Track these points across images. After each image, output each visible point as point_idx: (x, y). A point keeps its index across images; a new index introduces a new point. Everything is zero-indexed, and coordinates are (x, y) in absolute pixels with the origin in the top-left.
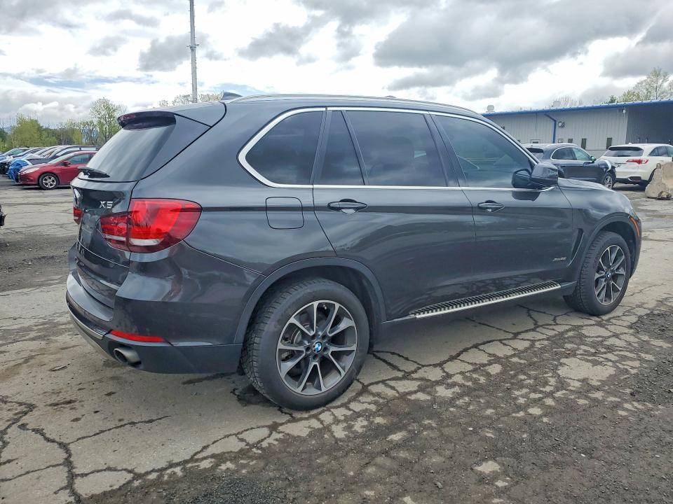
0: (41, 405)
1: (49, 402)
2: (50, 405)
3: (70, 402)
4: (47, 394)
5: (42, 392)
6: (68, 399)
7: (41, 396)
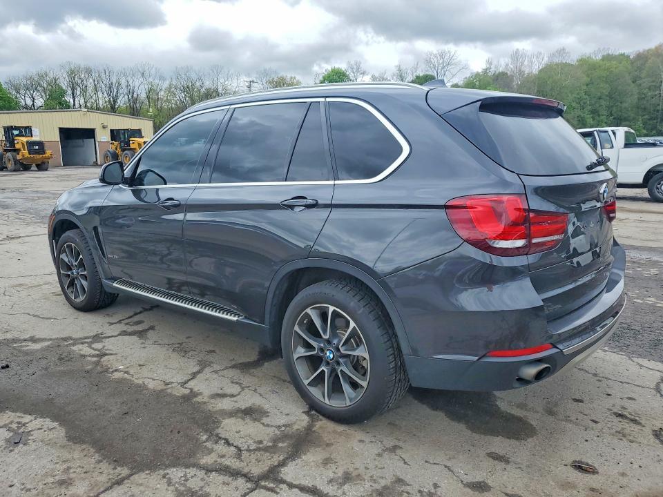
0: (648, 430)
1: (636, 428)
2: (639, 423)
3: (621, 416)
4: (631, 438)
5: (634, 445)
6: (619, 419)
7: (639, 440)
